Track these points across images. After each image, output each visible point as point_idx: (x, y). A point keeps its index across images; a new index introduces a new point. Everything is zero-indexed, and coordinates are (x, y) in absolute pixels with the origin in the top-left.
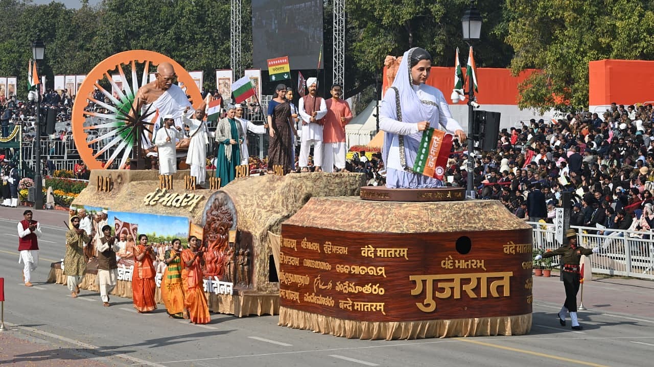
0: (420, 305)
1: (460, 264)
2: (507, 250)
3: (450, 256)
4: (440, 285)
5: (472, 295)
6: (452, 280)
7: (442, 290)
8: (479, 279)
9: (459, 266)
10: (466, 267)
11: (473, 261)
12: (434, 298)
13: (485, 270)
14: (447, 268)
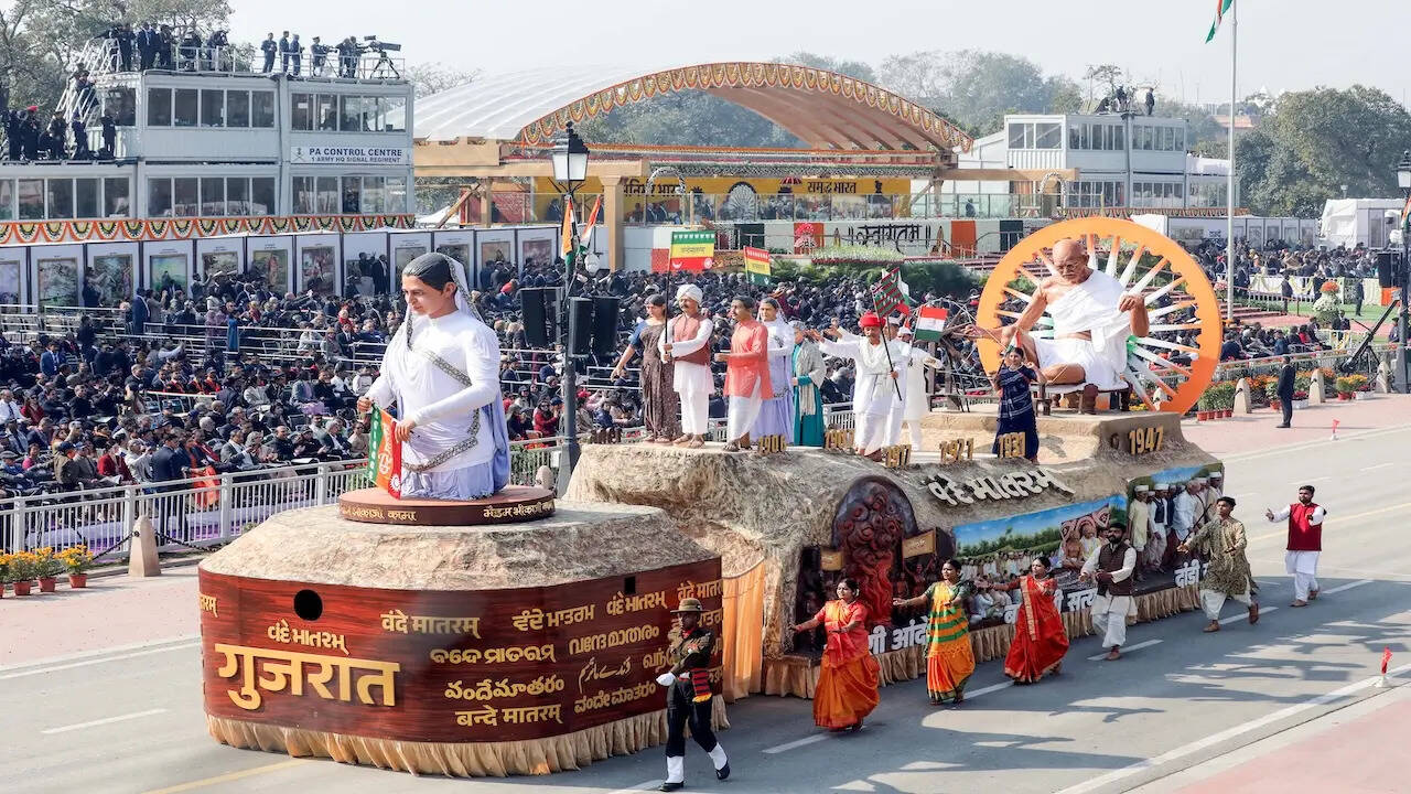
0: (233, 695)
1: (301, 637)
2: (388, 624)
3: (283, 621)
4: (268, 667)
5: (325, 693)
6: (288, 662)
7: (271, 676)
8: (335, 669)
9: (299, 640)
10: (312, 644)
11: (324, 634)
12: (257, 686)
13: (347, 653)
14: (278, 640)
